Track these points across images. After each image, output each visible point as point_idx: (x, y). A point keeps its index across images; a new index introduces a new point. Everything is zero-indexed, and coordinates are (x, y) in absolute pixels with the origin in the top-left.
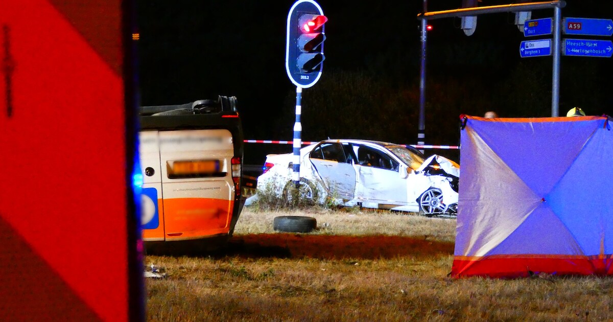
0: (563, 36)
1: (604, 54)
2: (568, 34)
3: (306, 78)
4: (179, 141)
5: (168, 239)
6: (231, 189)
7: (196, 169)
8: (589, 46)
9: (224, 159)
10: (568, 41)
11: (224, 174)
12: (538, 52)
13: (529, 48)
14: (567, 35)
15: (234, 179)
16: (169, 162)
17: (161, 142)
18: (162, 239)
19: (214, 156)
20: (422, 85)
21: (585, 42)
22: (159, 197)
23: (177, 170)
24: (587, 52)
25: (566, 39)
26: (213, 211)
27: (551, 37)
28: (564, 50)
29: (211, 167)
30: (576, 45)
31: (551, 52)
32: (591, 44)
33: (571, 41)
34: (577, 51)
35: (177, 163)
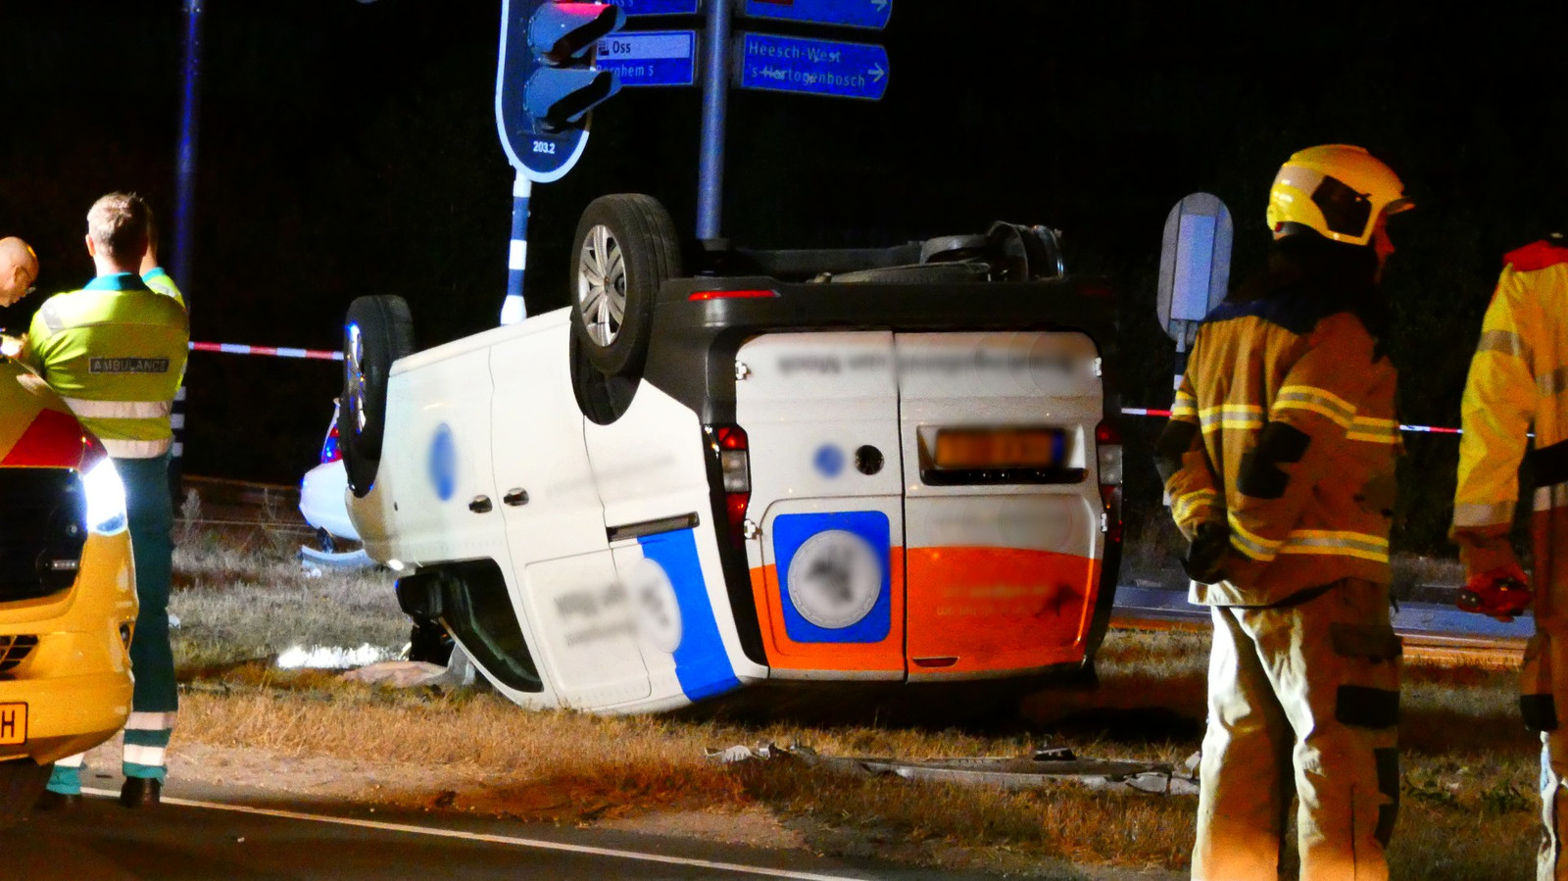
0: (736, 24)
1: (857, 90)
2: (753, 16)
3: (546, 151)
4: (951, 365)
5: (916, 675)
6: (1097, 523)
7: (998, 457)
8: (816, 59)
9: (1075, 424)
10: (754, 39)
11: (1077, 476)
12: (647, 71)
13: (612, 56)
14: (749, 20)
15: (1105, 490)
16: (922, 430)
17: (902, 366)
18: (898, 674)
19: (1048, 415)
20: (185, 165)
21: (801, 46)
22: (895, 539)
23: (946, 457)
24: (810, 79)
25: (747, 34)
26: (1042, 590)
27: (697, 23)
28: (739, 70)
29: (1040, 453)
30: (776, 53)
31: (693, 74)
32: (824, 54)
33: (762, 42)
34: (779, 75)
35: (946, 433)
